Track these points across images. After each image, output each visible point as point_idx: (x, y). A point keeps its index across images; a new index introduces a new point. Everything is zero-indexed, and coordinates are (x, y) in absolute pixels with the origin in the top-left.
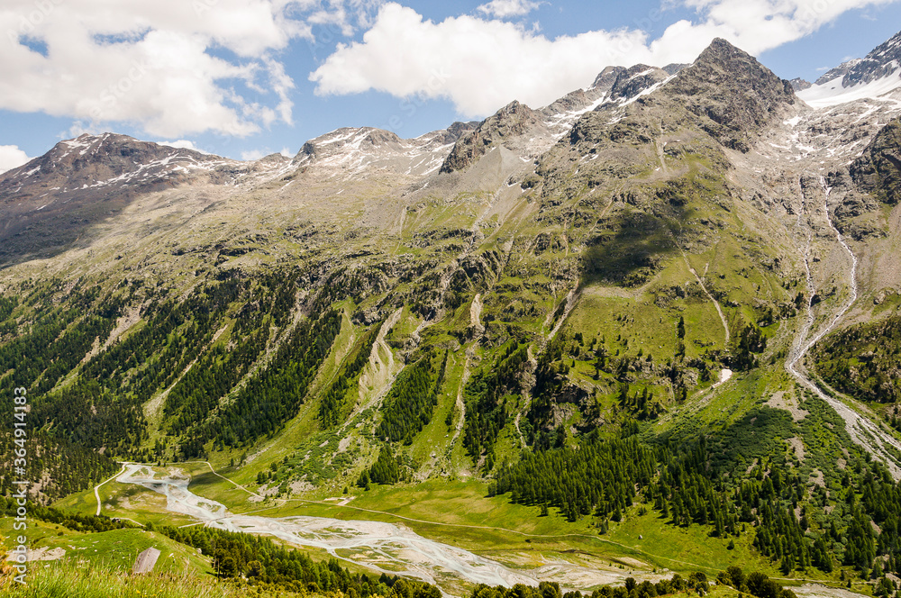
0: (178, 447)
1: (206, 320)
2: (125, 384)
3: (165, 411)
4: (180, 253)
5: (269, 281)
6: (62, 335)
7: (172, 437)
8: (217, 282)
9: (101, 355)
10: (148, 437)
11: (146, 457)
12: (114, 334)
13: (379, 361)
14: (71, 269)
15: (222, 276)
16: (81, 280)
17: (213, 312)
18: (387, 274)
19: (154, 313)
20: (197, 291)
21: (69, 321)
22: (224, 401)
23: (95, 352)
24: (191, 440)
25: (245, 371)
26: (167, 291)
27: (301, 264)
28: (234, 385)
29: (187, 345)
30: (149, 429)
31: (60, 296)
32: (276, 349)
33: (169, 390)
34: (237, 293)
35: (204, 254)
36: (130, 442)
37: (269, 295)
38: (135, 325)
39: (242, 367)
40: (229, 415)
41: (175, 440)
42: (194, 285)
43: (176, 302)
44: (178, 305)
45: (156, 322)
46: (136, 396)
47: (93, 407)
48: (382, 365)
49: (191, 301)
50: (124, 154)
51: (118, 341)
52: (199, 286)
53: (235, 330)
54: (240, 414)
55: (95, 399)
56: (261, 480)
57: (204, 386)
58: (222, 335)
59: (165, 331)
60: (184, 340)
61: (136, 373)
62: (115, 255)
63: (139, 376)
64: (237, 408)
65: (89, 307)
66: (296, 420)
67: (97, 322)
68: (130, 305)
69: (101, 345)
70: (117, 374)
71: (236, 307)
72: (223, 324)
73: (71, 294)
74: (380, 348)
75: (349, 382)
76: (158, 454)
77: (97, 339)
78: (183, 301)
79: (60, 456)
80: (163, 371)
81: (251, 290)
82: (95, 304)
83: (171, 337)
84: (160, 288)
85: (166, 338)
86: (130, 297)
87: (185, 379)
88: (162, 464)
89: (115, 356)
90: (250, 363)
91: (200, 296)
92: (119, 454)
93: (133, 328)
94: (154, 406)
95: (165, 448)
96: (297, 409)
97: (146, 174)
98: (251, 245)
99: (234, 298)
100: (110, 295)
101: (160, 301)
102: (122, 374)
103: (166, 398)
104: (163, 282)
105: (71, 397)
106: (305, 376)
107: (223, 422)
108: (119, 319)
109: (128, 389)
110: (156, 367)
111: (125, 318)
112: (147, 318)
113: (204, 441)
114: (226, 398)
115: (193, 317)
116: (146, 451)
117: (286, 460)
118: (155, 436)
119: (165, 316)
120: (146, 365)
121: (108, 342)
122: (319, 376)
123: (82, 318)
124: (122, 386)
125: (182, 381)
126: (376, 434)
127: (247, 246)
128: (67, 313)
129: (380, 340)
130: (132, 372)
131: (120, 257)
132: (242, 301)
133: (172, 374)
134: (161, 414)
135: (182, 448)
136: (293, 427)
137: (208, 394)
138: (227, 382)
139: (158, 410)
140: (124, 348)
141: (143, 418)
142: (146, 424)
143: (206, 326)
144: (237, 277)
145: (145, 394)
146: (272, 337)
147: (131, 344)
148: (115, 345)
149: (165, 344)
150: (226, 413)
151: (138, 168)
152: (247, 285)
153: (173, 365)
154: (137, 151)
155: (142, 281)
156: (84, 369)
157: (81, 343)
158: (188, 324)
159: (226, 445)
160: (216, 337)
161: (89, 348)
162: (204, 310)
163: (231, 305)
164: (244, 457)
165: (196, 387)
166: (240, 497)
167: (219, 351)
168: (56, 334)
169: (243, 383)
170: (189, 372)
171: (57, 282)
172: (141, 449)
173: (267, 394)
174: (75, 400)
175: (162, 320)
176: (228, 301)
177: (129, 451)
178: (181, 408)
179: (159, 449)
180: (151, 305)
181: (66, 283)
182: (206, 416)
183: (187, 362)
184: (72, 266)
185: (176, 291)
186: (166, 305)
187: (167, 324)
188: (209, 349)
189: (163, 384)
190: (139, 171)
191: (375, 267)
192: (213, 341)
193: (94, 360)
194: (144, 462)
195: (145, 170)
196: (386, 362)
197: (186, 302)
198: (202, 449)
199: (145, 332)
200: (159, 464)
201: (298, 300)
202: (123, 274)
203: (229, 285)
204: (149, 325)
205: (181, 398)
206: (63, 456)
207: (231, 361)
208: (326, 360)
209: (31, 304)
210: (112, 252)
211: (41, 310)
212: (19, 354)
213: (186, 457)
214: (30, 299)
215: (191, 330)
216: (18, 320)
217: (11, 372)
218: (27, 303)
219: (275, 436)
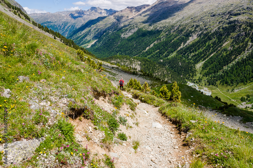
0: (206, 80)
1: (221, 39)
2: (190, 57)
3: (202, 68)
4: (214, 16)
5: (250, 25)
6: (173, 41)
7: (204, 77)
8: (227, 25)
10: (196, 75)
12: (188, 42)
14: (177, 23)
15: (230, 23)
16: (179, 26)
17: (224, 36)
19: (202, 36)
20: (219, 28)
21: (175, 38)
22: (225, 68)
23: (182, 47)
24: (211, 79)
25: (235, 58)
26: (207, 29)
28: (230, 63)
29: (213, 47)
30: (197, 73)
31: (173, 30)
33: (204, 61)
34: (235, 29)
35: (223, 16)
36: (190, 76)
37: (249, 30)
38: (195, 40)
39: (234, 56)
40: (227, 73)
41: (205, 78)
42: (218, 27)
43: (210, 32)
44: (211, 33)
45: (202, 39)
46: (193, 62)
47: (180, 63)
49: (216, 32)
51: (189, 44)
52: (220, 27)
53: (232, 43)
54: (232, 73)
55: (181, 61)
56: (243, 100)
57: (218, 61)
58: (227, 44)
59: (205, 42)
60: (212, 45)
61: (194, 55)
63: (195, 56)
64: (231, 71)
65: (181, 34)
67: (183, 38)
68: (194, 33)
69: (184, 45)
70: (188, 54)
71: (234, 35)
72: (227, 40)
73: (176, 30)
76: (199, 81)
77: (183, 43)
78: (213, 32)
79: (170, 75)
80: (203, 55)
81: (241, 29)
82: (183, 33)
83: (207, 44)
84: (205, 28)
85: (205, 44)
86: (194, 30)
87: (211, 58)
88: (201, 85)
89: (188, 48)
90: (238, 56)
91: (220, 30)
92: (186, 79)
93: (194, 40)
94: (199, 66)
95: (202, 80)
98: (244, 11)
99: (234, 31)
100: (188, 30)
101: (204, 32)
102: (190, 54)
103: (203, 64)
104: (206, 26)
105: (174, 59)
107: (224, 75)
108: (190, 37)
109: (191, 59)
110: (201, 53)
111: (192, 37)
112: (199, 37)
113: (217, 81)
115: (216, 38)
118: (198, 76)
119: (206, 37)
120: (197, 53)
121: (186, 45)
123: (179, 37)
124: (189, 58)
125: (210, 59)
127: (242, 12)
128: (175, 35)
130: (193, 54)
131: (192, 19)
132: (237, 33)
133: (206, 56)
134: (201, 69)
135: (208, 81)
137: (219, 64)
138: (227, 61)
139: (200, 67)
140: (191, 46)
141: (195, 69)
142: (196, 71)
143: (221, 41)
144: (236, 23)
145: (197, 61)
146: (249, 47)
147: (193, 45)
148: (188, 45)
149: (205, 46)
150: (226, 72)
152: (240, 26)
153: (207, 53)
155: (199, 25)
156: (178, 51)
157: (178, 44)
158: (214, 40)
159: (225, 83)
160: (224, 45)
161: (180, 46)
162: (221, 35)
163: (232, 34)
164: (233, 89)
165: (214, 61)
167: (225, 50)
168: (171, 41)
169: (234, 62)
170: (213, 56)
171: (173, 26)
172: (194, 79)
173: (245, 68)
174: (175, 60)
175: (205, 38)
176: (231, 32)
177: (190, 78)
178: (208, 68)
179: (200, 80)
180: (201, 33)
181: (175, 26)
182: (217, 72)
183: (212, 53)
184: (177, 22)
185: (210, 29)
186: (207, 33)
187: (206, 39)
188: (221, 49)
189: (202, 59)
192: (223, 46)
193: (181, 49)
194: (194, 83)
197: (214, 32)
198: (215, 83)
199: (198, 42)
200: (200, 85)
202: (193, 24)
203: (233, 26)
204: (200, 39)
205: (209, 64)
206: (171, 75)
207: (230, 54)
209: (165, 33)
210: (190, 17)
211: (168, 34)
212: (161, 46)
213: (209, 84)
214: (165, 31)
215: (215, 42)
216: (161, 37)
217: (158, 50)
218: (164, 32)
219: (247, 84)
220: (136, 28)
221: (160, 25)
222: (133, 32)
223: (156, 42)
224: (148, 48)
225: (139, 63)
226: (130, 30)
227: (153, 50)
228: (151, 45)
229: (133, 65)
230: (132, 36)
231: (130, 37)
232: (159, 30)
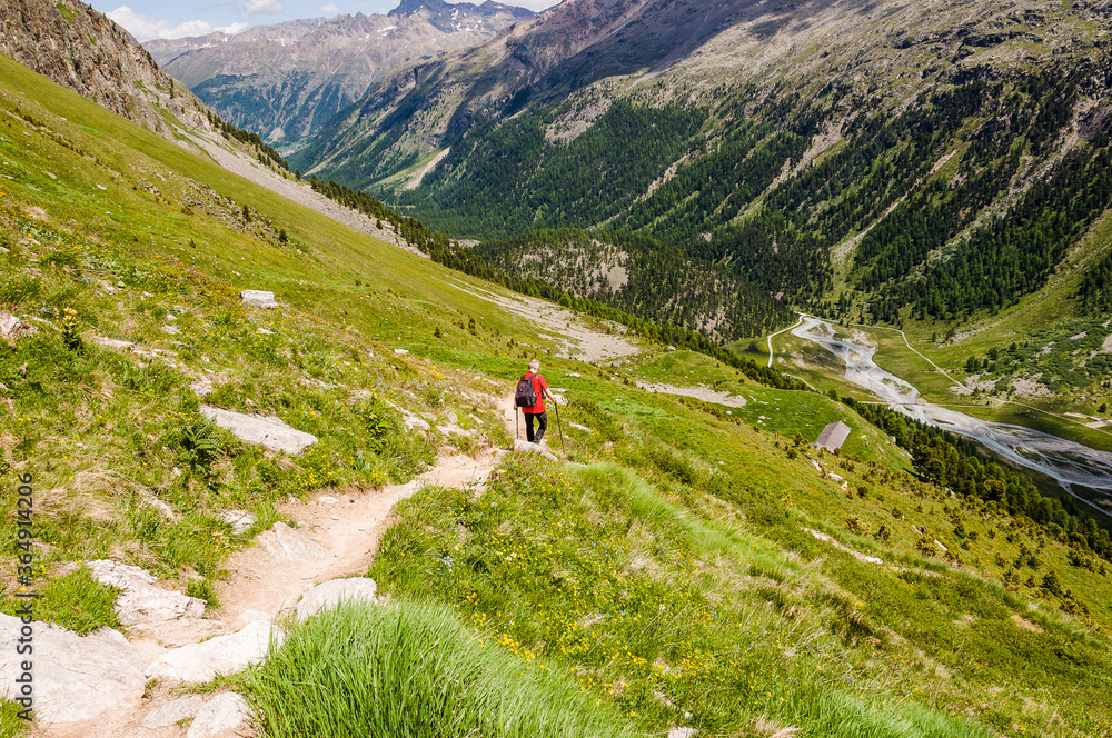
0: (866, 306)
1: (927, 142)
2: (813, 220)
3: (856, 258)
4: (906, 45)
5: (1032, 85)
6: (750, 155)
7: (860, 293)
8: (951, 87)
9: (790, 181)
10: (832, 289)
11: (827, 311)
12: (808, 155)
14: (767, 72)
15: (960, 78)
16: (777, 85)
17: (940, 131)
19: (860, 131)
20: (921, 100)
21: (759, 139)
22: (935, 255)
23: (783, 178)
24: (883, 300)
25: (970, 218)
26: (880, 101)
27: (1093, 55)
28: (953, 236)
29: (896, 175)
30: (834, 279)
31: (753, 106)
32: (1025, 190)
33: (864, 233)
34: (979, 104)
35: (939, 45)
36: (811, 291)
37: (1028, 106)
38: (833, 146)
39: (968, 211)
40: (939, 275)
41: (863, 297)
42: (918, 92)
43: (890, 116)
44: (892, 120)
45: (860, 143)
46: (824, 237)
47: (775, 244)
49: (910, 114)
51: (811, 165)
52: (925, 93)
53: (966, 158)
54: (955, 275)
55: (778, 235)
56: (972, 367)
57: (911, 233)
58: (946, 163)
59: (869, 155)
60: (893, 168)
61: (827, 208)
62: (821, 52)
63: (831, 212)
64: (953, 267)
65: (783, 121)
66: (1038, 295)
67: (789, 140)
68: (830, 119)
69: (791, 170)
70: (804, 207)
71: (973, 124)
72: (950, 148)
73: (765, 104)
76: (841, 311)
77: (788, 162)
78: (899, 115)
79: (735, 295)
80: (860, 207)
81: (1001, 100)
82: (790, 116)
83: (876, 163)
84: (871, 96)
85: (869, 164)
86: (833, 108)
87: (886, 221)
88: (845, 323)
89: (805, 184)
90: (981, 207)
91: (924, 107)
92: (797, 303)
93: (830, 149)
94: (844, 251)
95: (850, 305)
96: (1043, 280)
98: (1014, 28)
99: (973, 111)
100: (808, 105)
101: (869, 115)
102: (811, 208)
103: (859, 243)
104: (876, 88)
105: (754, 228)
107: (929, 282)
108: (815, 137)
109: (815, 227)
110: (853, 202)
111: (822, 136)
112: (850, 136)
113: (901, 304)
114: (939, 252)
115: (909, 138)
116: (827, 305)
117: (1013, 348)
118: (840, 288)
119: (871, 134)
120: (840, 199)
121: (799, 167)
122: (1091, 235)
123: (774, 135)
124: (809, 222)
125: (883, 223)
127: (1007, 30)
128: (758, 127)
130: (823, 206)
131: (826, 54)
132: (984, 116)
133: (871, 212)
134: (851, 262)
135: (871, 308)
136: (1032, 304)
137: (915, 243)
138: (942, 231)
139: (848, 256)
140: (817, 175)
141: (829, 264)
142: (832, 273)
143: (926, 151)
144: (983, 78)
145: (836, 237)
146: (1022, 171)
147: (825, 171)
148: (807, 171)
149: (867, 173)
150: (935, 272)
152: (997, 91)
153: (874, 201)
155: (850, 87)
156: (769, 198)
157: (769, 166)
158: (902, 146)
159: (929, 313)
160: (937, 167)
161: (777, 172)
162: (928, 128)
163: (966, 121)
164: (950, 334)
165: (900, 232)
166: (940, 383)
167: (939, 187)
168: (744, 153)
169: (966, 234)
170: (893, 212)
171: (751, 89)
172: (822, 301)
173: (999, 253)
174: (757, 233)
175: (869, 140)
176: (963, 115)
177: (809, 301)
178: (877, 258)
179: (843, 305)
180: (857, 119)
181: (761, 89)
182: (907, 273)
183: (892, 199)
184: (770, 68)
185: (892, 99)
186: (877, 119)
187: (874, 146)
188: (925, 182)
189: (858, 225)
192: (932, 172)
193: (782, 187)
194: (824, 317)
197: (904, 115)
198: (896, 314)
199: (844, 156)
200: (841, 323)
201: (1076, 115)
202: (827, 78)
203: (970, 91)
204: (851, 146)
205: (878, 245)
206: (739, 295)
207: (953, 202)
208: (1107, 212)
209: (722, 116)
210: (818, 47)
211: (731, 123)
212: (705, 175)
213: (875, 320)
214: (722, 109)
215: (903, 156)
216: (707, 135)
217: (696, 194)
218: (718, 115)
219: (1001, 313)
220: (602, 100)
221: (702, 83)
222: (593, 116)
223: (685, 159)
224: (654, 186)
225: (624, 256)
226: (579, 110)
227: (675, 195)
228: (667, 172)
229: (603, 264)
230: (590, 133)
231: (580, 138)
232: (698, 106)
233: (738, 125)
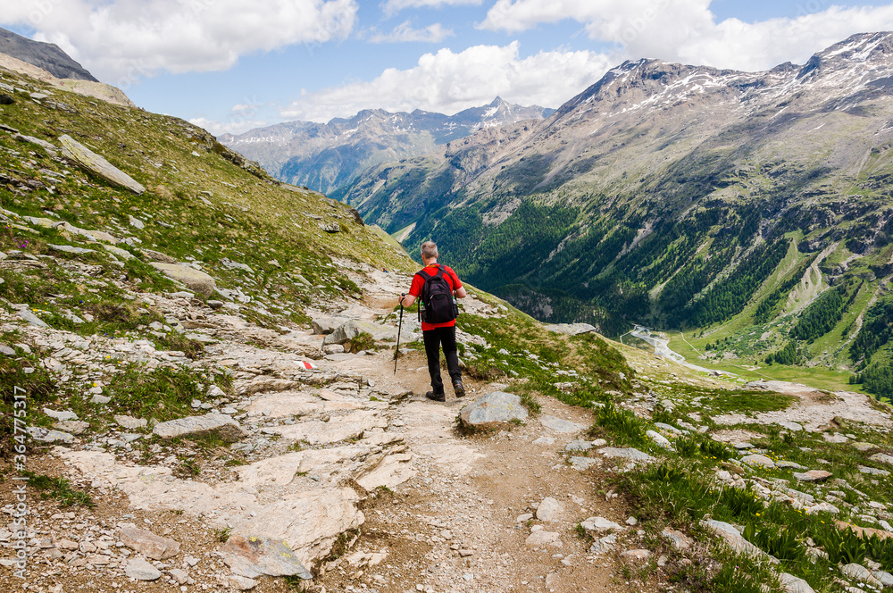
0: (666, 320)
1: (694, 237)
2: (639, 276)
3: (661, 297)
4: (684, 181)
5: (740, 210)
6: (605, 238)
7: (663, 314)
8: (705, 209)
9: (626, 255)
10: (649, 312)
11: (647, 323)
12: (636, 239)
13: (809, 281)
14: (612, 187)
15: (709, 204)
16: (618, 196)
18: (835, 212)
19: (661, 228)
20: (690, 215)
21: (609, 229)
22: (697, 296)
23: (623, 252)
24: (673, 318)
25: (714, 277)
26: (671, 212)
27: (768, 198)
28: (705, 286)
29: (679, 254)
30: (651, 307)
31: (605, 208)
32: (738, 264)
33: (664, 284)
34: (718, 219)
35: (700, 183)
36: (640, 314)
37: (740, 221)
38: (648, 235)
39: (712, 274)
40: (699, 306)
41: (664, 316)
42: (690, 209)
43: (676, 222)
44: (677, 224)
45: (662, 235)
46: (645, 285)
47: (621, 289)
48: (810, 284)
49: (685, 222)
50: (655, 77)
51: (637, 247)
52: (693, 211)
53: (712, 247)
54: (705, 306)
55: (622, 285)
56: (708, 348)
57: (686, 284)
58: (703, 250)
59: (667, 243)
60: (678, 250)
61: (646, 270)
62: (641, 178)
63: (648, 272)
64: (705, 302)
65: (621, 219)
66: (739, 315)
67: (626, 231)
68: (646, 220)
69: (628, 248)
70: (635, 269)
71: (716, 229)
72: (705, 241)
73: (611, 207)
74: (812, 272)
75: (782, 294)
76: (654, 323)
77: (625, 243)
78: (680, 222)
79: (603, 317)
80: (662, 270)
81: (728, 217)
82: (626, 217)
83: (670, 247)
84: (667, 209)
85: (666, 248)
86: (647, 214)
87: (675, 278)
88: (656, 329)
89: (634, 257)
90: (718, 273)
91: (692, 219)
92: (633, 319)
93: (647, 237)
94: (656, 292)
95: (658, 320)
96: (742, 308)
97: (669, 96)
98: (735, 179)
99: (715, 222)
100: (635, 211)
101: (666, 219)
102: (639, 270)
103: (662, 289)
104: (669, 205)
105: (610, 281)
106: (751, 287)
107: (694, 309)
108: (639, 230)
110: (659, 267)
111: (642, 229)
112: (656, 231)
113: (682, 320)
114: (699, 294)
115: (685, 235)
116: (648, 320)
117: (726, 339)
118: (654, 312)
119: (668, 232)
120: (653, 265)
121: (631, 247)
122: (763, 287)
123: (617, 227)
124: (637, 277)
125: (673, 279)
126: (790, 333)
127: (730, 180)
128: (608, 221)
129: (815, 266)
130: (644, 269)
131: (643, 180)
132: (720, 225)
133: (668, 273)
134: (659, 299)
135: (668, 321)
136: (737, 319)
137: (688, 290)
138: (700, 284)
139: (658, 294)
140: (641, 251)
141: (648, 299)
142: (650, 304)
143: (693, 242)
144: (719, 205)
145: (651, 285)
146: (737, 254)
147: (645, 248)
148: (635, 249)
149: (666, 252)
150: (697, 304)
151: (664, 89)
152: (726, 212)
153: (669, 267)
154: (665, 73)
155: (656, 203)
156: (617, 263)
157: (616, 245)
159: (693, 324)
160: (698, 250)
161: (620, 250)
162: (694, 230)
163: (712, 227)
164: (702, 333)
165: (681, 283)
166: (694, 355)
167: (699, 261)
168: (602, 236)
169: (711, 285)
170: (679, 273)
171: (603, 198)
172: (645, 318)
173: (724, 295)
174: (611, 284)
175: (666, 234)
176: (711, 225)
177: (639, 319)
178: (671, 297)
179: (656, 320)
180: (660, 222)
181: (608, 198)
182: (684, 304)
183: (678, 266)
184: (613, 184)
185: (677, 212)
186: (670, 223)
187: (668, 238)
188: (693, 258)
189: (662, 280)
190: (665, 92)
191: (826, 205)
192: (696, 253)
193: (623, 257)
194: (646, 326)
195: (669, 92)
196: (815, 283)
197: (682, 223)
198: (679, 324)
199: (654, 242)
200: (654, 329)
201: (761, 227)
202: (644, 195)
203: (713, 211)
204: (657, 236)
205: (671, 290)
206: (606, 317)
207: (705, 269)
208: (770, 277)
209: (587, 212)
210: (639, 174)
211: (593, 217)
212: (581, 248)
213: (670, 326)
214: (588, 209)
215: (682, 244)
216: (580, 223)
217: (577, 259)
218: (585, 211)
219: (724, 323)
221: (574, 191)
222: (511, 209)
223: (568, 238)
224: (552, 254)
225: (549, 299)
226: (502, 205)
227: (564, 258)
228: (559, 246)
229: (540, 304)
230: (510, 221)
231: (505, 223)
232: (573, 206)
233: (597, 219)
